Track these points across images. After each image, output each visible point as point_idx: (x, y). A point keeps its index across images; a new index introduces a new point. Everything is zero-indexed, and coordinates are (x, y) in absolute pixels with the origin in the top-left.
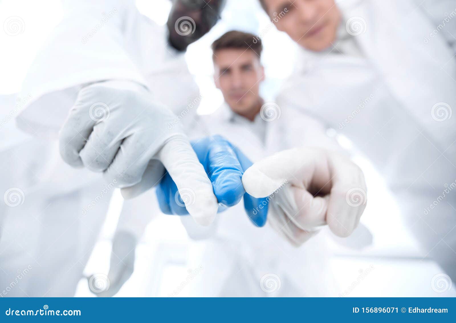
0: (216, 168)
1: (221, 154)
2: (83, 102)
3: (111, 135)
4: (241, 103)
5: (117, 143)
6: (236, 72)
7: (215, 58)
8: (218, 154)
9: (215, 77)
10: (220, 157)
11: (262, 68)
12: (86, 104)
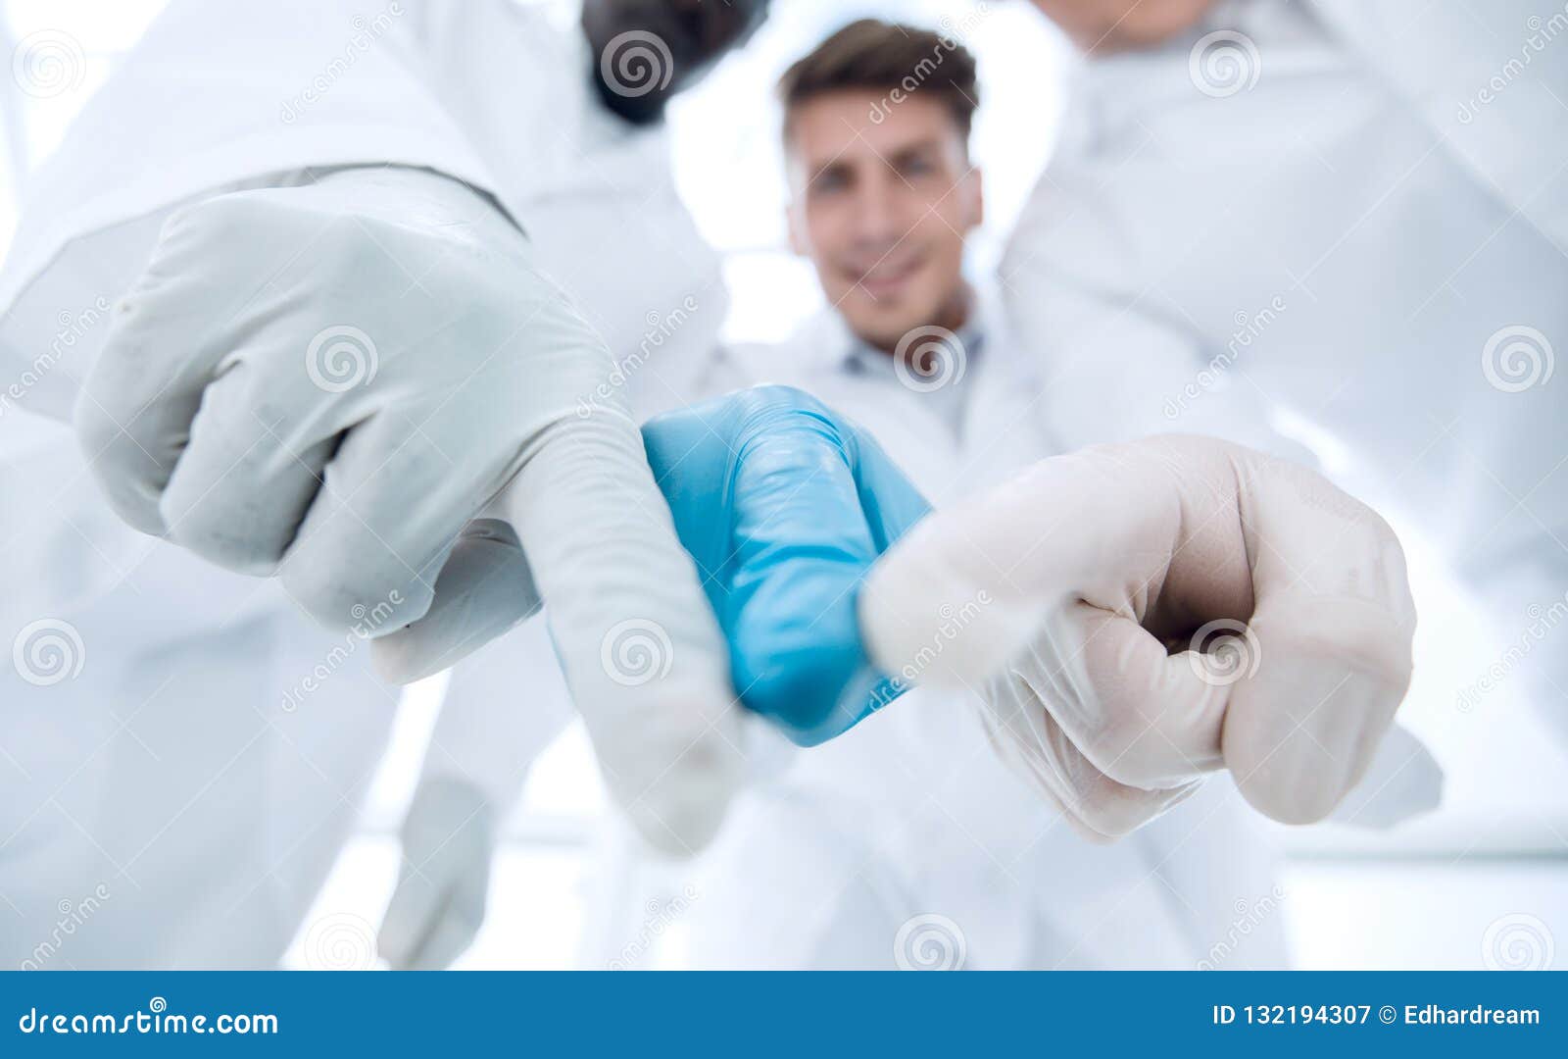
0: (761, 546)
1: (783, 480)
2: (158, 273)
3: (275, 419)
4: (888, 303)
5: (305, 455)
6: (873, 178)
7: (790, 132)
8: (772, 479)
9: (788, 211)
10: (776, 496)
11: (976, 175)
12: (169, 285)
